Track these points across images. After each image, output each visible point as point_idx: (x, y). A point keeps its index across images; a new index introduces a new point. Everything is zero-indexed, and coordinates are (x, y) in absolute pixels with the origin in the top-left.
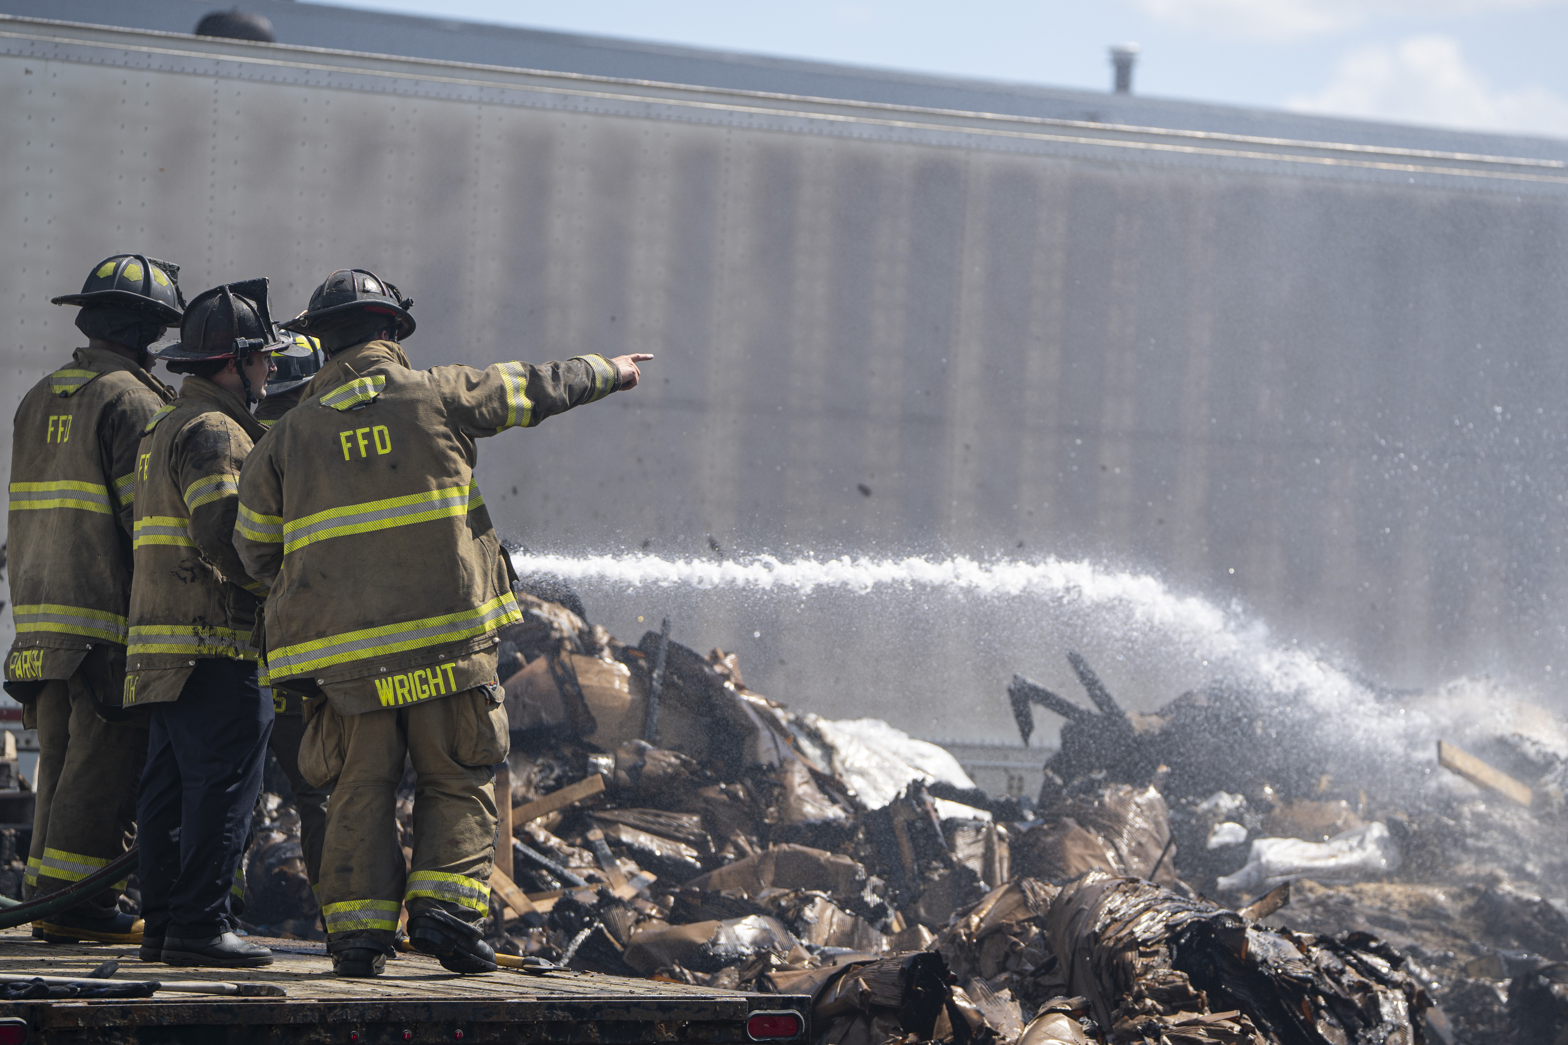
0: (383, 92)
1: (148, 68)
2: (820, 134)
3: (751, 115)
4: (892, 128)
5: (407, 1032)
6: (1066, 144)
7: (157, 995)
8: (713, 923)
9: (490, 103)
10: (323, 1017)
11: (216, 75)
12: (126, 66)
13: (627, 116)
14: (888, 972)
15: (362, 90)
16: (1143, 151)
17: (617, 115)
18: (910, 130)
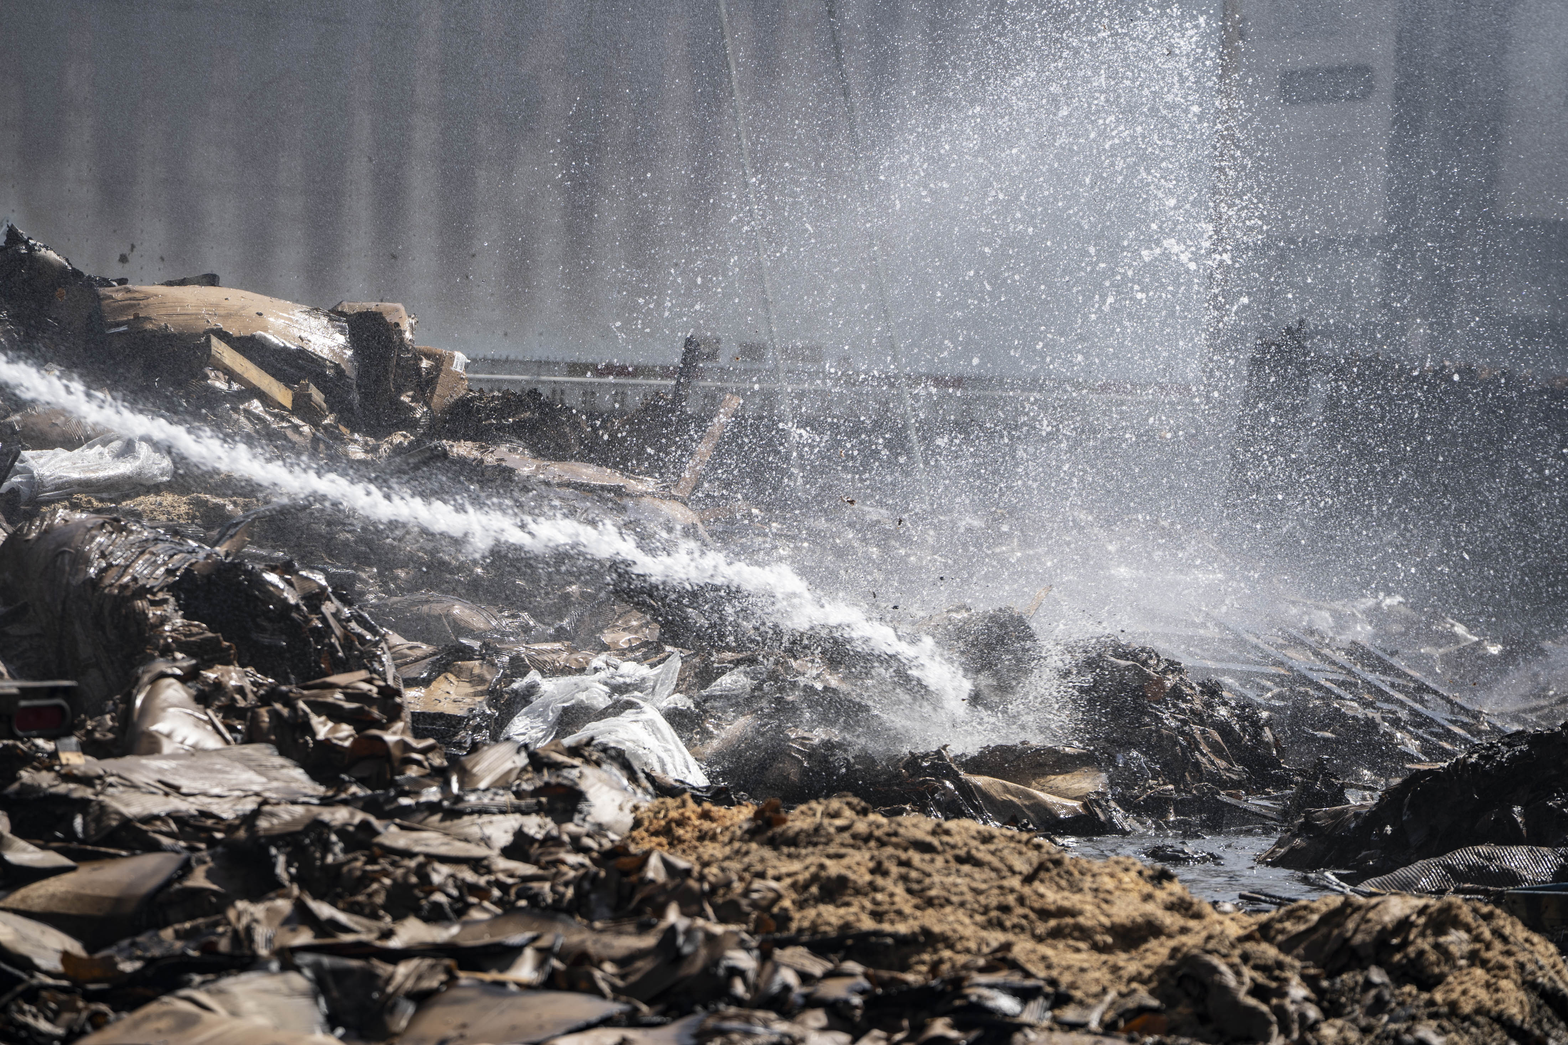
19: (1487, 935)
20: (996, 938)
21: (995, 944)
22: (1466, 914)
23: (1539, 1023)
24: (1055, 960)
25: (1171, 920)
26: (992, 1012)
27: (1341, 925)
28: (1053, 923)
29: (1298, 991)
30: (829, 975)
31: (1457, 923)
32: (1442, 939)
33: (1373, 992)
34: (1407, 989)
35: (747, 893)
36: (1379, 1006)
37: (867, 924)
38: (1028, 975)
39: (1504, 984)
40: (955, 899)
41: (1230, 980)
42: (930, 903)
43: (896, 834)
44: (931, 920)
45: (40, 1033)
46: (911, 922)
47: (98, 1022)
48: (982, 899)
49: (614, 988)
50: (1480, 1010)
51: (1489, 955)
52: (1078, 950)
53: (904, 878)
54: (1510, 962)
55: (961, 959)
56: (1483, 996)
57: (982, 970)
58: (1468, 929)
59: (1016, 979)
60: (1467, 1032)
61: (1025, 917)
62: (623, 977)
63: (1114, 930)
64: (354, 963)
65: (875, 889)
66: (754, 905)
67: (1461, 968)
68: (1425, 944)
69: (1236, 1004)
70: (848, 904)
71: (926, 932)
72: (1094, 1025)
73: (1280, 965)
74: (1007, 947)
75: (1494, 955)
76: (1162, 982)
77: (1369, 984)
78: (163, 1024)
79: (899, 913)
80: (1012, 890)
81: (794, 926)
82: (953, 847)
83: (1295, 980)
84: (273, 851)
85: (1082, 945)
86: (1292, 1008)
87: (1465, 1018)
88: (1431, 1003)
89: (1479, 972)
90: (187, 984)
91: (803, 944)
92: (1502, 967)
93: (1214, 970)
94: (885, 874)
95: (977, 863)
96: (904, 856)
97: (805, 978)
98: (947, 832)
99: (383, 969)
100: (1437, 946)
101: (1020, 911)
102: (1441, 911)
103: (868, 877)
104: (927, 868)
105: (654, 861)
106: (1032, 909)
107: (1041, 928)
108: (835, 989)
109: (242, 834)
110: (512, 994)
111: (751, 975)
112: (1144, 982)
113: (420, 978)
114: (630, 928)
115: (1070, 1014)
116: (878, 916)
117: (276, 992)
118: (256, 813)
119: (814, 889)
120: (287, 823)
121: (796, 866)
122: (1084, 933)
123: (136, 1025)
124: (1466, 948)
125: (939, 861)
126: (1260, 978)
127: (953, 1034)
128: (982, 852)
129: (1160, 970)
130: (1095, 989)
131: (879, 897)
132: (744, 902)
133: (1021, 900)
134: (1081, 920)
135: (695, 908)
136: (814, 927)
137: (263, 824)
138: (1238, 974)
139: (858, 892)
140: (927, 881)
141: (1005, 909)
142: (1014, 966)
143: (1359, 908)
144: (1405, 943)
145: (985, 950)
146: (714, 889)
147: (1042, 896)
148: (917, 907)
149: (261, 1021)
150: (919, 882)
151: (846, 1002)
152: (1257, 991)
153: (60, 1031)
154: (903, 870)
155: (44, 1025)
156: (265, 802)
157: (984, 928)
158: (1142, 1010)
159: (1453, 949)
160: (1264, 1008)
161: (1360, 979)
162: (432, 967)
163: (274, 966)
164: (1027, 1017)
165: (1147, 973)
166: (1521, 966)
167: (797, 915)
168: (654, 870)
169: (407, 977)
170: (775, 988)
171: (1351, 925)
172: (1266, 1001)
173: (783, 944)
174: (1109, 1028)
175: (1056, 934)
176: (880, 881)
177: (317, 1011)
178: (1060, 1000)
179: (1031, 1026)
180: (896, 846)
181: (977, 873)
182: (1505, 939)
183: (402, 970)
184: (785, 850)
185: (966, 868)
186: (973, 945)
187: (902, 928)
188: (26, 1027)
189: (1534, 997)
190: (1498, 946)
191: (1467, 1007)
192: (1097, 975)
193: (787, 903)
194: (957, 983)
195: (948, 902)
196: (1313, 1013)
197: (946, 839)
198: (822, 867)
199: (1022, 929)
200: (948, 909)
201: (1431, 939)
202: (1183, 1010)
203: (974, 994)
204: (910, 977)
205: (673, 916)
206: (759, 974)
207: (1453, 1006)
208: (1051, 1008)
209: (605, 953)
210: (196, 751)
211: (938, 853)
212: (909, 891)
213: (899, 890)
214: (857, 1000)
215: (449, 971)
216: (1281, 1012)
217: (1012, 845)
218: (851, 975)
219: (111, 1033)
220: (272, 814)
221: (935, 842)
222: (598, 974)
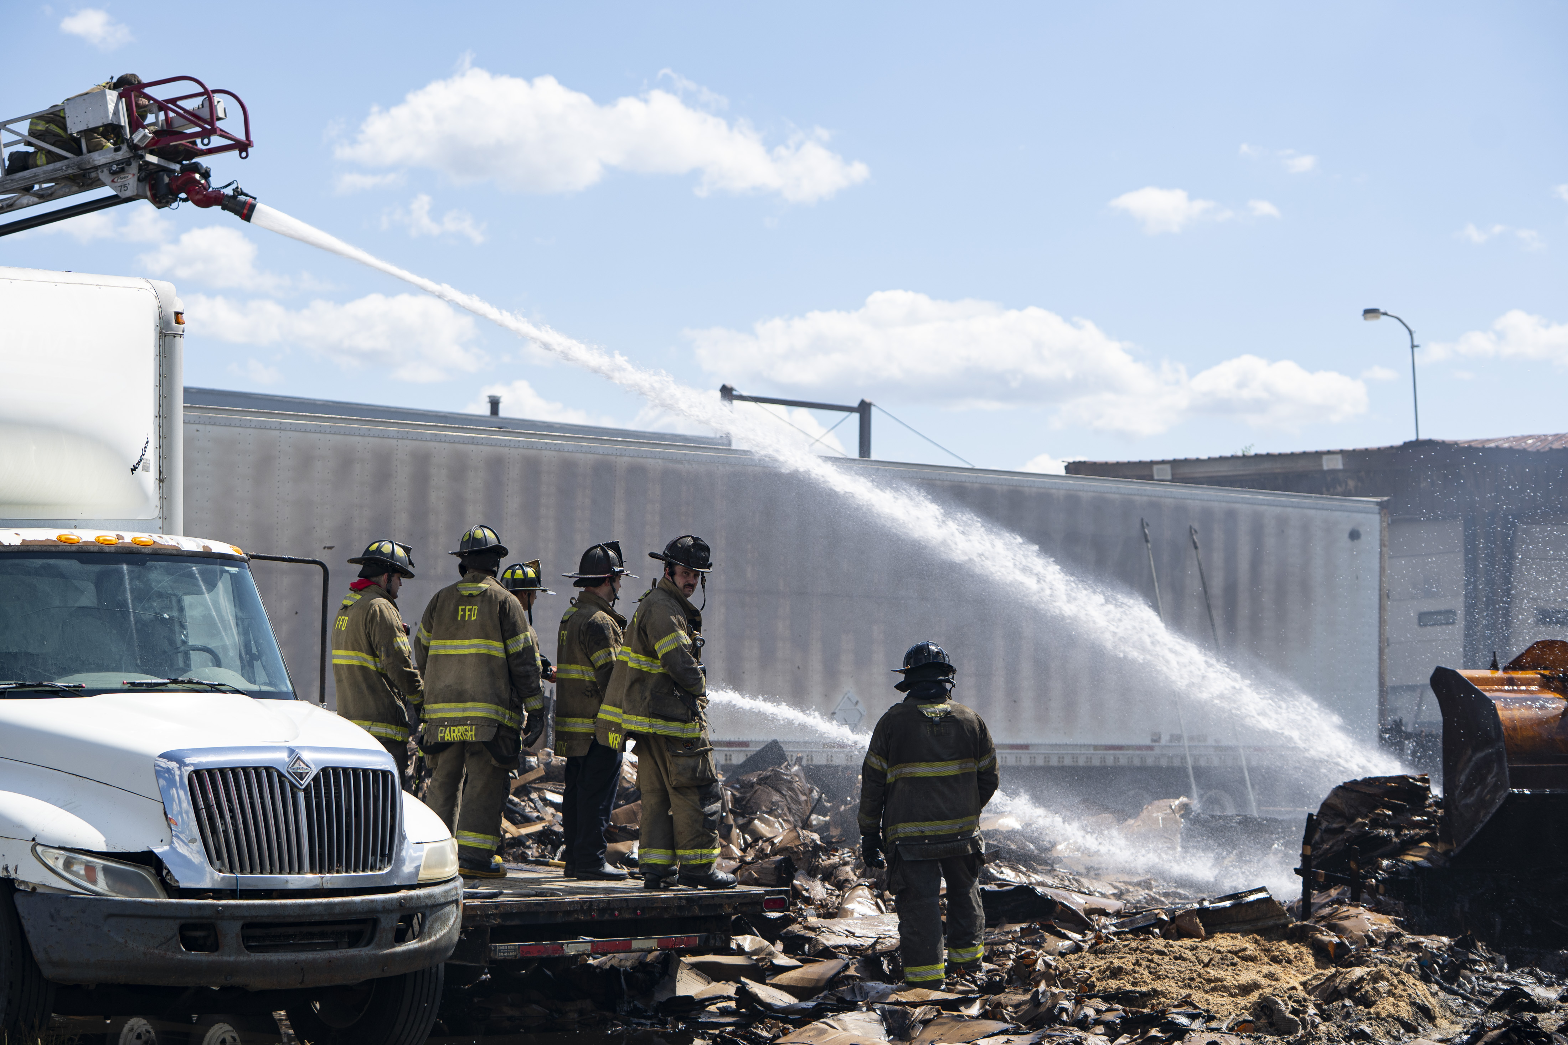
0: (354, 435)
1: (250, 427)
2: (550, 449)
3: (519, 441)
4: (582, 446)
5: (616, 913)
6: (660, 452)
7: (501, 899)
8: (630, 842)
9: (402, 439)
10: (582, 907)
11: (280, 429)
12: (240, 426)
13: (463, 443)
14: (766, 868)
15: (345, 434)
16: (694, 455)
17: (459, 443)
18: (590, 447)
19: (1396, 982)
20: (1184, 992)
21: (1184, 995)
22: (1387, 974)
23: (1416, 1020)
24: (1211, 1001)
25: (1264, 982)
26: (1177, 1024)
27: (1334, 981)
28: (1213, 985)
29: (1312, 1010)
30: (1108, 1010)
31: (1383, 978)
32: (1376, 986)
33: (1345, 1010)
34: (1360, 1007)
35: (1075, 975)
36: (1347, 1016)
37: (1129, 987)
38: (1196, 1007)
39: (1401, 1004)
40: (1169, 975)
41: (1283, 1008)
42: (1159, 977)
43: (1149, 947)
44: (1159, 986)
45: (761, 1037)
46: (1150, 986)
47: (785, 1032)
48: (1182, 975)
49: (1012, 1018)
50: (1390, 1016)
51: (1396, 991)
52: (1223, 996)
53: (1148, 967)
54: (1404, 994)
55: (1168, 1002)
56: (1392, 1010)
57: (1175, 1007)
58: (1388, 980)
59: (1190, 1010)
60: (1383, 1025)
61: (1201, 982)
62: (1015, 1013)
63: (1239, 987)
64: (898, 1008)
65: (1134, 971)
66: (1078, 980)
67: (1384, 998)
68: (1368, 988)
69: (1285, 1017)
70: (1122, 979)
71: (1155, 991)
72: (1224, 1029)
73: (1305, 1000)
74: (1189, 996)
75: (1398, 992)
76: (1255, 1009)
77: (1344, 1006)
78: (811, 1034)
79: (1145, 982)
80: (1196, 971)
81: (1096, 989)
82: (1174, 952)
83: (1311, 1006)
84: (882, 959)
85: (1224, 994)
86: (1308, 1018)
87: (1384, 1019)
88: (1369, 1013)
89: (1391, 999)
90: (826, 1017)
91: (1099, 997)
92: (1401, 996)
93: (1277, 1003)
94: (1140, 965)
95: (1184, 959)
96: (1150, 957)
97: (1098, 1011)
98: (1171, 946)
99: (910, 1010)
100: (1374, 988)
101: (1199, 980)
102: (1377, 973)
103: (1132, 967)
104: (1160, 962)
105: (1040, 961)
106: (1204, 979)
107: (1207, 987)
108: (1109, 1017)
109: (870, 951)
110: (966, 1020)
111: (1070, 1010)
112: (1247, 1010)
113: (925, 1014)
114: (1020, 991)
115: (1214, 1025)
116: (1134, 984)
117: (864, 1020)
118: (876, 943)
119: (1108, 973)
120: (889, 947)
121: (1102, 963)
122: (1226, 989)
123: (801, 1034)
124: (1386, 989)
125: (1167, 959)
126: (1296, 1006)
127: (1160, 1035)
128: (1189, 954)
129: (1254, 1004)
130: (1226, 1013)
131: (1136, 975)
132: (1073, 979)
133: (1199, 975)
134: (1225, 983)
135: (1052, 982)
136: (1105, 990)
137: (878, 947)
138: (1286, 1004)
139: (1127, 974)
140: (1158, 968)
141: (1192, 979)
142: (1191, 1004)
143: (1342, 973)
144: (1362, 987)
145: (1180, 997)
146: (1061, 974)
147: (1209, 973)
148: (1153, 980)
149: (857, 1033)
150: (1155, 968)
151: (1113, 1022)
152: (1295, 1012)
153: (770, 1036)
154: (1148, 963)
155: (765, 1034)
156: (879, 938)
157: (1182, 988)
158: (1245, 1021)
159: (1380, 989)
160: (1297, 1019)
161: (1340, 1004)
162: (931, 1009)
163: (864, 1009)
164: (1193, 1027)
165: (1249, 1005)
166: (1410, 995)
167: (1098, 984)
168: (1040, 966)
169: (920, 1014)
170: (1081, 1016)
171: (1338, 981)
172: (1298, 1016)
173: (1090, 998)
174: (1231, 1030)
175: (1214, 989)
176: (1137, 968)
177: (881, 1029)
178: (1211, 1018)
179: (1193, 1030)
180: (1148, 953)
181: (1184, 964)
182: (1404, 984)
183: (918, 1010)
184: (1100, 956)
185: (1178, 962)
186: (1175, 996)
187: (1144, 989)
188: (756, 1034)
189: (1415, 1009)
190: (1401, 987)
191: (1384, 1014)
192: (1228, 1007)
193: (1094, 979)
194: (1163, 1012)
195: (1167, 976)
196: (1318, 1020)
197: (1171, 949)
198: (1112, 963)
199: (1199, 988)
200: (1167, 980)
201: (1371, 986)
202: (1263, 1021)
203: (1170, 1017)
204: (1145, 1011)
205: (1042, 987)
206: (1073, 1011)
207: (1378, 1014)
208: (1205, 1023)
209: (1008, 1002)
210: (864, 917)
211: (1166, 955)
212: (1150, 973)
213: (1146, 972)
214: (1118, 1021)
215: (938, 1011)
216: (1303, 1021)
217: (1206, 951)
218: (1117, 1010)
219: (790, 1038)
220: (882, 943)
221: (1166, 951)
222: (1005, 1011)
